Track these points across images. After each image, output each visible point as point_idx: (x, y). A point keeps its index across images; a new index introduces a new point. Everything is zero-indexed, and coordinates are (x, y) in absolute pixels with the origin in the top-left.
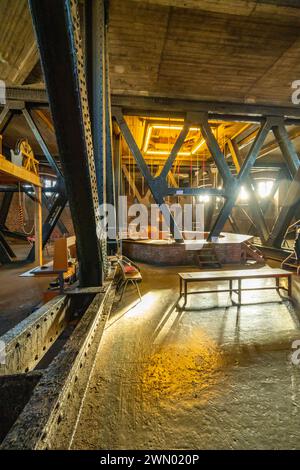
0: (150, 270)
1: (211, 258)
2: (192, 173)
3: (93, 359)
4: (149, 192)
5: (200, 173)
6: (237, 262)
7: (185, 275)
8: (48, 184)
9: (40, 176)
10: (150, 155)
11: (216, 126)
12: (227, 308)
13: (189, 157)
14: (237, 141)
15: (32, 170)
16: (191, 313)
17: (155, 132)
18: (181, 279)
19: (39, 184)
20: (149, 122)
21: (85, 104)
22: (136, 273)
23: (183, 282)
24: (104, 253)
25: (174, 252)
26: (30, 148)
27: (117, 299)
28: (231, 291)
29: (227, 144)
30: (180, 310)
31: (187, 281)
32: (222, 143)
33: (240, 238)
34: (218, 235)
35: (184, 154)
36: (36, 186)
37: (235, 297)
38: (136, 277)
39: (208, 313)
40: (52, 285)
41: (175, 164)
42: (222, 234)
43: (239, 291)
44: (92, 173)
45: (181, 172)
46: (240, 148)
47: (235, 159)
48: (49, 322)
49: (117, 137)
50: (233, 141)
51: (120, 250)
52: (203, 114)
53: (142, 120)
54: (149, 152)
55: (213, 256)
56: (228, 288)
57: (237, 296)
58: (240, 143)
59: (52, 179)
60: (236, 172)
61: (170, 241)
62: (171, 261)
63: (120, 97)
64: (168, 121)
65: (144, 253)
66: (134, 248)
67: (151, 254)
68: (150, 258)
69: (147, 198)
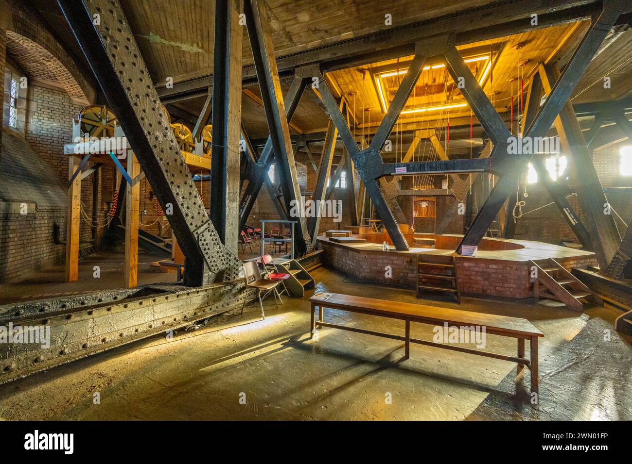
11: (498, 47)
20: (373, 72)
29: (537, 76)
31: (314, 303)
34: (475, 243)
35: (456, 106)
52: (445, 38)
53: (362, 71)
61: (386, 247)
62: (380, 278)
63: (317, 50)
64: (395, 64)
65: (346, 261)
66: (336, 252)
67: (352, 264)
68: (351, 268)
69: (395, 181)
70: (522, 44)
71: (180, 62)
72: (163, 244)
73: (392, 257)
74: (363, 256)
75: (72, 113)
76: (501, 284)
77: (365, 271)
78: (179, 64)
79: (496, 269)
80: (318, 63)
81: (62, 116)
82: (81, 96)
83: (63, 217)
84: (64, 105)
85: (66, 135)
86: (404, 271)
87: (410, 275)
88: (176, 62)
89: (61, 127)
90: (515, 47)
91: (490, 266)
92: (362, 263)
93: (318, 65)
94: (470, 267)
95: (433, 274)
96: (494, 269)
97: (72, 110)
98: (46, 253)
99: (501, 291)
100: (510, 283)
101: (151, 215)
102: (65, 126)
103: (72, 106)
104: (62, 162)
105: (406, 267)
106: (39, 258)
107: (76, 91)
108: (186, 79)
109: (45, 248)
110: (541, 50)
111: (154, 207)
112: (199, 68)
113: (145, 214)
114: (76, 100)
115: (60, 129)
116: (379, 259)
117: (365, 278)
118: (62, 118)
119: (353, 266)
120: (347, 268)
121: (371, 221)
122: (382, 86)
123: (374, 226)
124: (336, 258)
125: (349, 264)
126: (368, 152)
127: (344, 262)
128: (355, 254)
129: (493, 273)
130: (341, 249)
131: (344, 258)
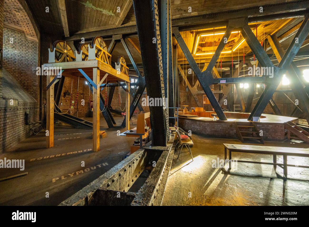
0: (199, 139)
1: (252, 134)
2: (232, 67)
3: (162, 195)
4: (198, 82)
5: (241, 66)
6: (280, 140)
7: (229, 146)
8: (133, 81)
9: (129, 76)
10: (198, 56)
11: (256, 26)
12: (272, 179)
13: (230, 54)
14: (277, 35)
15: (125, 73)
16: (236, 177)
17: (202, 39)
18: (226, 148)
19: (129, 81)
20: (198, 33)
21: (158, 28)
22: (189, 140)
23: (228, 151)
24: (168, 124)
25: (219, 127)
26: (124, 61)
27: (176, 157)
28: (275, 165)
29: (266, 40)
30: (226, 173)
31: (231, 150)
32: (261, 39)
33: (283, 119)
34: (259, 115)
35: (226, 52)
36: (127, 82)
37: (280, 171)
38: (189, 143)
39: (252, 180)
40: (136, 142)
41: (219, 60)
42: (262, 115)
43: (285, 166)
44: (161, 72)
45: (223, 66)
46: (280, 41)
47: (275, 51)
48: (135, 165)
49: (175, 47)
50: (273, 37)
51: (177, 123)
52: (244, 19)
53: (192, 33)
54: (197, 55)
55: (254, 133)
56: (272, 161)
57: (282, 170)
58: (281, 37)
59: (135, 78)
60: (277, 62)
61: (215, 119)
62: (216, 134)
63: (177, 20)
64: (213, 30)
65: (194, 127)
66: (187, 122)
67: (199, 128)
68: (199, 130)
69: (195, 87)
70: (266, 26)
71: (98, 20)
72: (84, 122)
73: (222, 124)
74: (207, 124)
75: (27, 45)
76: (274, 134)
77: (208, 131)
78: (97, 21)
79: (272, 127)
80: (177, 27)
81: (21, 47)
82: (34, 35)
83: (29, 108)
84: (22, 40)
85: (24, 59)
86: (228, 130)
87: (231, 132)
88: (96, 19)
89: (20, 53)
90: (263, 27)
91: (269, 126)
92: (206, 127)
93: (178, 27)
94: (260, 127)
95: (242, 131)
96: (271, 127)
97: (27, 43)
98: (22, 131)
99: (274, 137)
100: (278, 133)
101: (65, 106)
102: (22, 53)
103: (27, 41)
104: (22, 75)
105: (229, 128)
106: (19, 134)
107: (31, 32)
108: (98, 30)
109: (22, 128)
110: (272, 29)
111: (66, 101)
112: (108, 24)
113: (62, 105)
114: (29, 37)
115: (20, 55)
116: (215, 125)
117: (208, 135)
118: (21, 48)
119: (200, 129)
120: (196, 130)
121: (184, 106)
122: (199, 41)
123: (185, 109)
124: (186, 125)
125: (197, 128)
126: (206, 73)
127: (193, 127)
128: (201, 123)
129: (271, 129)
130: (191, 121)
131: (193, 125)
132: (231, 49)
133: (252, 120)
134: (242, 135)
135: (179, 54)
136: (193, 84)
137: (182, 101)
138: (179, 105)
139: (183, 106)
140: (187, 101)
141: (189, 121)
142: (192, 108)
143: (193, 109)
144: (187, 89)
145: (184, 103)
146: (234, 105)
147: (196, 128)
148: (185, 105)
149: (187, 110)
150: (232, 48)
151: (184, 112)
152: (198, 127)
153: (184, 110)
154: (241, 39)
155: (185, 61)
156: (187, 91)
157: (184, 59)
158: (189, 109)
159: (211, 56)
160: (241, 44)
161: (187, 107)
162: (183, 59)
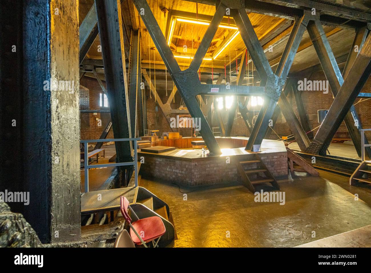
13: (210, 63)
17: (177, 28)
20: (172, 13)
25: (213, 168)
34: (260, 142)
35: (206, 59)
49: (135, 32)
53: (164, 10)
61: (204, 152)
65: (171, 170)
66: (157, 162)
67: (180, 172)
68: (179, 176)
69: (168, 103)
73: (217, 161)
74: (194, 164)
76: (279, 168)
77: (196, 177)
87: (230, 173)
91: (274, 157)
92: (193, 170)
99: (279, 172)
100: (283, 166)
116: (207, 164)
117: (196, 184)
119: (181, 174)
120: (174, 176)
121: (153, 131)
122: (173, 33)
123: (155, 135)
124: (157, 168)
125: (176, 172)
126: (189, 74)
127: (168, 171)
128: (184, 163)
129: (276, 161)
130: (164, 160)
131: (169, 167)
132: (212, 56)
133: (252, 151)
134: (251, 181)
135: (143, 50)
136: (167, 95)
137: (151, 124)
138: (146, 130)
139: (151, 132)
140: (156, 123)
141: (161, 160)
142: (164, 133)
143: (166, 135)
144: (156, 108)
145: (153, 127)
146: (213, 128)
147: (174, 172)
148: (155, 129)
149: (158, 137)
150: (213, 54)
151: (153, 141)
152: (178, 171)
153: (152, 139)
154: (224, 42)
155: (153, 64)
156: (156, 111)
157: (152, 61)
158: (159, 135)
159: (188, 63)
160: (224, 49)
161: (156, 132)
162: (150, 62)
